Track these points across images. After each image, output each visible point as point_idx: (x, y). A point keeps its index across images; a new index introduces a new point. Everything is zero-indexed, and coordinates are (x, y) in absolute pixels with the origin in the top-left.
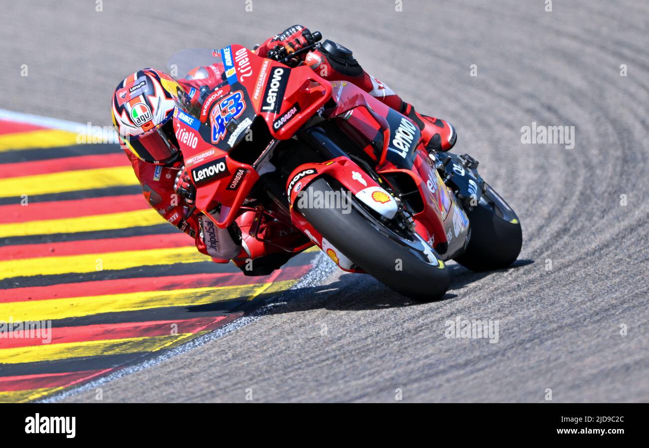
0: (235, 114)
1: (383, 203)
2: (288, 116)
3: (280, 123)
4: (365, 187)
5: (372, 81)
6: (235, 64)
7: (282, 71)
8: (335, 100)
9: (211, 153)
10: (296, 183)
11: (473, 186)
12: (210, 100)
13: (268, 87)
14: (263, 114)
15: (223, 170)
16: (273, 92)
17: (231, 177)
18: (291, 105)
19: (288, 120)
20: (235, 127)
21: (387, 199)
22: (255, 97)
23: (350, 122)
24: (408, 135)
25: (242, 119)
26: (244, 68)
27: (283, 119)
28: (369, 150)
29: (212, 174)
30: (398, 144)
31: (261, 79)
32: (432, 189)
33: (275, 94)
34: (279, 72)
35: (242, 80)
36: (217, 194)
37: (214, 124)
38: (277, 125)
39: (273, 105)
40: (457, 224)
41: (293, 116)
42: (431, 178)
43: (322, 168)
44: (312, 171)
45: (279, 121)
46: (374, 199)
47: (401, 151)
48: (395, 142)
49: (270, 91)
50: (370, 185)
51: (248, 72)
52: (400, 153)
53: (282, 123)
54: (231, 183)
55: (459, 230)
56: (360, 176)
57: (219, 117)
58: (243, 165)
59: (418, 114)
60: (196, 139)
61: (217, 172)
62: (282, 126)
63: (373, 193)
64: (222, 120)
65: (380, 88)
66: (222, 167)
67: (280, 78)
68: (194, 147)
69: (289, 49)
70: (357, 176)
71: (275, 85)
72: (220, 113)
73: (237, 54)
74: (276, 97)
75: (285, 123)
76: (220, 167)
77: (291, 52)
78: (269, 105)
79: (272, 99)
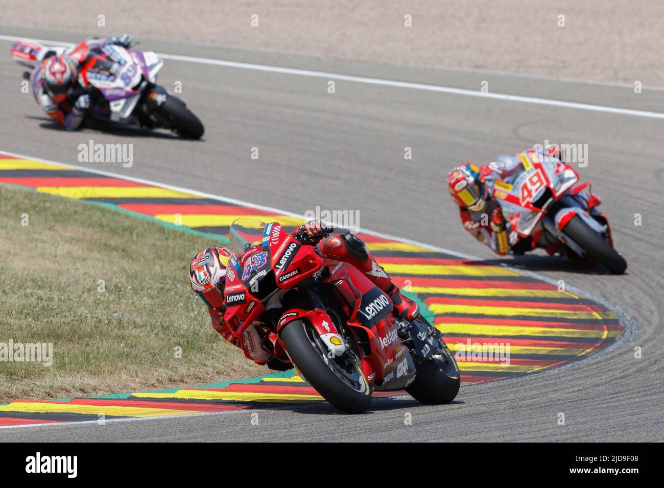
0: (259, 266)
1: (335, 345)
2: (290, 275)
3: (284, 278)
4: (328, 333)
5: (373, 266)
6: (271, 235)
7: (295, 245)
8: (330, 272)
9: (239, 287)
10: (283, 319)
11: (426, 348)
12: (248, 253)
13: (283, 254)
14: (274, 270)
15: (243, 299)
16: (285, 257)
17: (246, 305)
18: (295, 268)
19: (290, 277)
20: (256, 274)
21: (339, 343)
22: (274, 258)
23: (338, 288)
24: (380, 306)
25: (261, 270)
26: (274, 238)
27: (287, 276)
28: (346, 309)
29: (237, 300)
30: (369, 310)
31: (281, 248)
32: (386, 344)
33: (286, 259)
34: (293, 245)
35: (270, 245)
36: (237, 313)
37: (246, 269)
38: (282, 279)
39: (283, 265)
40: (402, 370)
41: (295, 275)
42: (387, 337)
43: (303, 313)
44: (296, 314)
45: (284, 277)
46: (331, 341)
47: (369, 315)
48: (367, 308)
49: (284, 256)
50: (332, 331)
51: (276, 241)
52: (366, 316)
53: (285, 278)
54: (247, 309)
55: (402, 374)
56: (328, 324)
57: (249, 265)
58: (255, 300)
59: (401, 294)
60: (234, 275)
61: (239, 299)
62: (285, 280)
63: (332, 337)
64: (250, 268)
65: (377, 271)
66: (243, 297)
67: (292, 250)
68: (232, 281)
69: (310, 233)
70: (325, 324)
71: (288, 253)
72: (250, 263)
73: (275, 228)
74: (287, 261)
75: (287, 279)
76: (241, 297)
77: (310, 235)
78: (280, 265)
79: (283, 262)
